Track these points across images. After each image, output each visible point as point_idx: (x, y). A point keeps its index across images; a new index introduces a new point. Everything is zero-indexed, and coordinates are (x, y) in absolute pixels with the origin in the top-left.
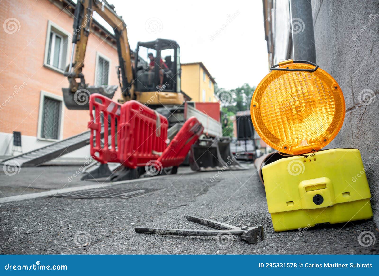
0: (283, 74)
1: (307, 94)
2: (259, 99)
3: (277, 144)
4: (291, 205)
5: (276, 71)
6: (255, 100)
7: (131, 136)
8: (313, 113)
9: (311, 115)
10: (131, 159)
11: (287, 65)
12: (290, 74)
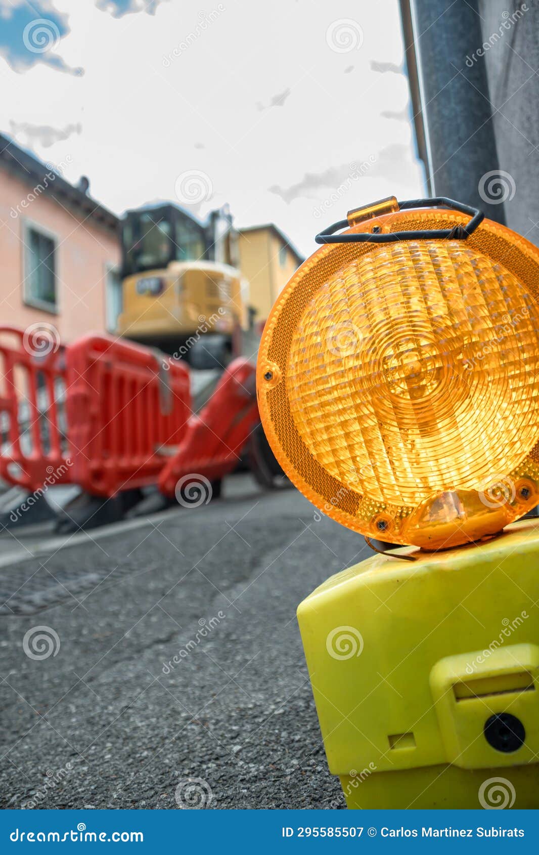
0: (362, 253)
1: (449, 323)
2: (280, 352)
3: (352, 512)
4: (405, 749)
5: (338, 244)
6: (270, 356)
7: (93, 419)
8: (471, 393)
9: (467, 401)
10: (98, 475)
11: (374, 222)
12: (384, 252)
